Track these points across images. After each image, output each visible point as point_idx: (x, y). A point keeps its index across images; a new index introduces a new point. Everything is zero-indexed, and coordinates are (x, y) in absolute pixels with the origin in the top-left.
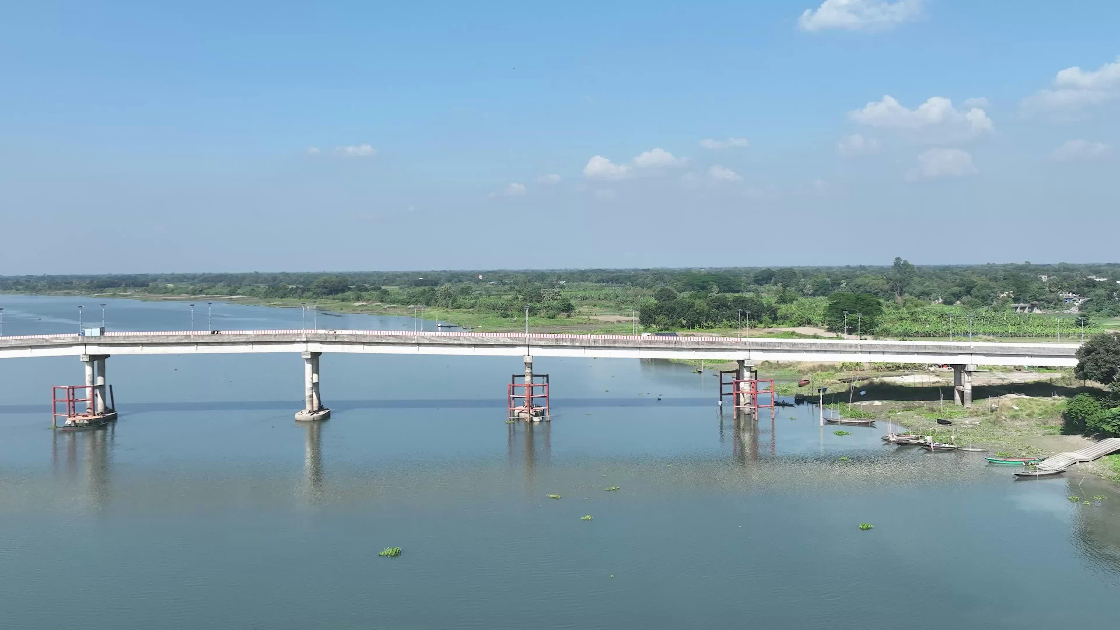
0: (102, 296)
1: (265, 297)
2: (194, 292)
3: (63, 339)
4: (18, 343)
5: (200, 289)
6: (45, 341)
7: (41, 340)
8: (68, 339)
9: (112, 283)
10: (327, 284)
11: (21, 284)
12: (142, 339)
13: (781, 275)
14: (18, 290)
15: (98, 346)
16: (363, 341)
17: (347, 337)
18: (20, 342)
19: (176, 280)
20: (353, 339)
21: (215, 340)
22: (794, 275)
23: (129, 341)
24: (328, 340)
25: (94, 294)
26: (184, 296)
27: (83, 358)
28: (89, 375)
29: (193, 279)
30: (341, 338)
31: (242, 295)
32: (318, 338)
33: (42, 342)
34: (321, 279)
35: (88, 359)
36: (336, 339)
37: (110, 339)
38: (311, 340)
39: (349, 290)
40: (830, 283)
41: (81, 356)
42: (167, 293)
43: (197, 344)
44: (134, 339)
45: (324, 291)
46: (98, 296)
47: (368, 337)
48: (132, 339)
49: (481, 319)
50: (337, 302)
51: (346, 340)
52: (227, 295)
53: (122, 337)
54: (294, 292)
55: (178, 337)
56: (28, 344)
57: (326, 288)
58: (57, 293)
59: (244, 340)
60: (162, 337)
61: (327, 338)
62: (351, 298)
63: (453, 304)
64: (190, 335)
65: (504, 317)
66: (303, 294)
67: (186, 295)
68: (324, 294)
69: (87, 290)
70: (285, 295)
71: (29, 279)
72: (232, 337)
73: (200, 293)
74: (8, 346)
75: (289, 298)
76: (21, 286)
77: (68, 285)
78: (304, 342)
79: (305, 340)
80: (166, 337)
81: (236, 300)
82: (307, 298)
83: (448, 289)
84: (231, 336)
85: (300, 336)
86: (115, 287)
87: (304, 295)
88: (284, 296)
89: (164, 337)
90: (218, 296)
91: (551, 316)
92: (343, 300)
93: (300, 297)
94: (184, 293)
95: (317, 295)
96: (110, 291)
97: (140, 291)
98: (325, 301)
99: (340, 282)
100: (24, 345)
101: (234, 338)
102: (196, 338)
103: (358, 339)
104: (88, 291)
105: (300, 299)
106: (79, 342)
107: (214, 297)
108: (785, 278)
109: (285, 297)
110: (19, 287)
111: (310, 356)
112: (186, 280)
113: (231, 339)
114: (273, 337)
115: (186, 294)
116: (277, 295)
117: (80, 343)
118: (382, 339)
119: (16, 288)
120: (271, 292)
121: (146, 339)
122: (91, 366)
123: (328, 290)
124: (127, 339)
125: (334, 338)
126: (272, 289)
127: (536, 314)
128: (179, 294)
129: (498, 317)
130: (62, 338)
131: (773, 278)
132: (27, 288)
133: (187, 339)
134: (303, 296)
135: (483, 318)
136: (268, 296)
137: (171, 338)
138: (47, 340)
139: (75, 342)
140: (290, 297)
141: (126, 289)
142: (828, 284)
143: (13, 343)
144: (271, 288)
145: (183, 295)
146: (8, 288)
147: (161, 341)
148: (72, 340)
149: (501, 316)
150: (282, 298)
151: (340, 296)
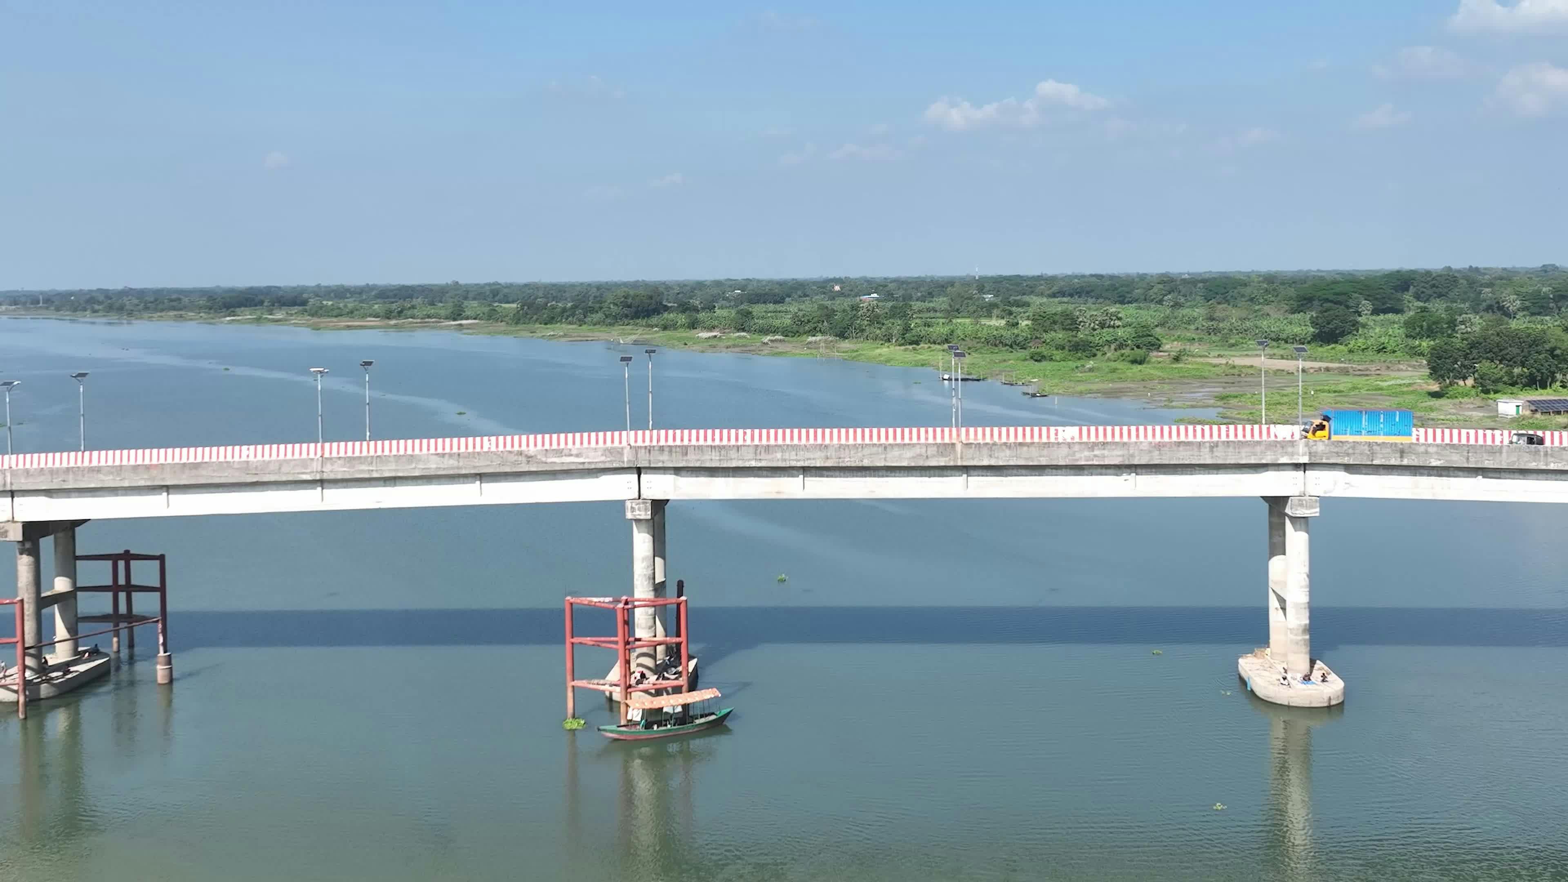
0: (238, 320)
1: (517, 323)
2: (388, 315)
3: (577, 456)
4: (449, 465)
5: (399, 309)
6: (524, 459)
7: (513, 458)
8: (592, 454)
9: (247, 300)
10: (630, 301)
11: (100, 303)
12: (808, 455)
13: (1429, 281)
14: (95, 311)
15: (676, 474)
16: (1487, 464)
17: (1437, 453)
18: (452, 462)
19: (332, 295)
20: (1457, 460)
21: (1026, 459)
22: (1454, 281)
23: (770, 460)
24: (1375, 462)
25: (225, 317)
26: (372, 321)
27: (633, 510)
28: (644, 559)
29: (360, 293)
30: (1417, 454)
31: (475, 319)
32: (1348, 455)
33: (515, 463)
34: (620, 293)
35: (649, 513)
36: (1402, 457)
37: (715, 456)
38: (1324, 461)
39: (665, 311)
40: (1551, 296)
41: (628, 504)
42: (341, 315)
43: (967, 470)
44: (787, 456)
45: (626, 312)
46: (233, 320)
47: (1504, 455)
48: (779, 455)
49: (996, 363)
50: (656, 332)
51: (1434, 463)
52: (447, 318)
53: (752, 450)
54: (568, 314)
55: (917, 450)
56: (475, 467)
57: (629, 306)
58: (161, 317)
59: (1116, 462)
60: (867, 451)
61: (1373, 454)
62: (678, 324)
63: (903, 334)
64: (953, 445)
65: (1036, 361)
66: (585, 317)
67: (374, 319)
68: (626, 316)
69: (207, 310)
70: (553, 318)
71: (107, 294)
72: (1081, 451)
73: (399, 317)
74: (417, 474)
75: (559, 324)
76: (99, 305)
77: (174, 304)
78: (1297, 466)
79: (1305, 460)
80: (880, 449)
81: (469, 327)
82: (595, 325)
83: (874, 308)
84: (1077, 448)
85: (1290, 450)
86: (250, 306)
87: (588, 319)
88: (551, 320)
89: (875, 449)
90: (433, 320)
91: (1139, 359)
92: (665, 328)
93: (581, 322)
94: (370, 316)
95: (612, 320)
96: (247, 314)
97: (296, 313)
98: (632, 330)
99: (651, 298)
100: (464, 472)
101: (1087, 453)
102: (970, 452)
103: (1472, 459)
104: (209, 313)
105: (580, 326)
106: (623, 462)
107: (426, 322)
108: (1437, 287)
109: (551, 323)
110: (96, 307)
111: (1318, 510)
112: (348, 295)
113: (1078, 455)
114: (1206, 450)
115: (374, 317)
116: (537, 319)
117: (626, 465)
118: (1550, 459)
119: (93, 307)
120: (527, 314)
121: (819, 454)
122: (648, 533)
123: (633, 310)
124: (763, 456)
125: (1398, 455)
126: (529, 308)
127: (1095, 355)
128: (364, 317)
129: (1026, 360)
130: (574, 452)
131: (1412, 287)
132: (110, 309)
133: (942, 455)
134: (586, 320)
135: (1000, 362)
136: (521, 321)
137: (896, 452)
138: (531, 457)
139: (610, 461)
140: (561, 321)
141: (272, 310)
142: (1546, 297)
143: (433, 466)
144: (526, 308)
145: (369, 319)
146: (80, 308)
147: (866, 463)
148: (603, 458)
149: (1032, 358)
150: (546, 324)
151: (654, 320)
